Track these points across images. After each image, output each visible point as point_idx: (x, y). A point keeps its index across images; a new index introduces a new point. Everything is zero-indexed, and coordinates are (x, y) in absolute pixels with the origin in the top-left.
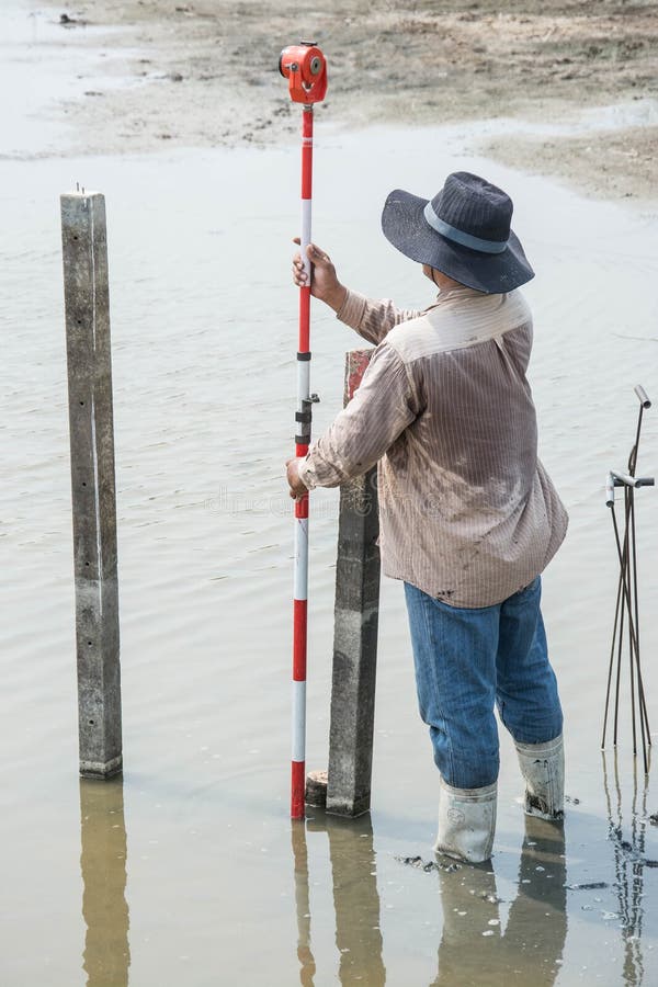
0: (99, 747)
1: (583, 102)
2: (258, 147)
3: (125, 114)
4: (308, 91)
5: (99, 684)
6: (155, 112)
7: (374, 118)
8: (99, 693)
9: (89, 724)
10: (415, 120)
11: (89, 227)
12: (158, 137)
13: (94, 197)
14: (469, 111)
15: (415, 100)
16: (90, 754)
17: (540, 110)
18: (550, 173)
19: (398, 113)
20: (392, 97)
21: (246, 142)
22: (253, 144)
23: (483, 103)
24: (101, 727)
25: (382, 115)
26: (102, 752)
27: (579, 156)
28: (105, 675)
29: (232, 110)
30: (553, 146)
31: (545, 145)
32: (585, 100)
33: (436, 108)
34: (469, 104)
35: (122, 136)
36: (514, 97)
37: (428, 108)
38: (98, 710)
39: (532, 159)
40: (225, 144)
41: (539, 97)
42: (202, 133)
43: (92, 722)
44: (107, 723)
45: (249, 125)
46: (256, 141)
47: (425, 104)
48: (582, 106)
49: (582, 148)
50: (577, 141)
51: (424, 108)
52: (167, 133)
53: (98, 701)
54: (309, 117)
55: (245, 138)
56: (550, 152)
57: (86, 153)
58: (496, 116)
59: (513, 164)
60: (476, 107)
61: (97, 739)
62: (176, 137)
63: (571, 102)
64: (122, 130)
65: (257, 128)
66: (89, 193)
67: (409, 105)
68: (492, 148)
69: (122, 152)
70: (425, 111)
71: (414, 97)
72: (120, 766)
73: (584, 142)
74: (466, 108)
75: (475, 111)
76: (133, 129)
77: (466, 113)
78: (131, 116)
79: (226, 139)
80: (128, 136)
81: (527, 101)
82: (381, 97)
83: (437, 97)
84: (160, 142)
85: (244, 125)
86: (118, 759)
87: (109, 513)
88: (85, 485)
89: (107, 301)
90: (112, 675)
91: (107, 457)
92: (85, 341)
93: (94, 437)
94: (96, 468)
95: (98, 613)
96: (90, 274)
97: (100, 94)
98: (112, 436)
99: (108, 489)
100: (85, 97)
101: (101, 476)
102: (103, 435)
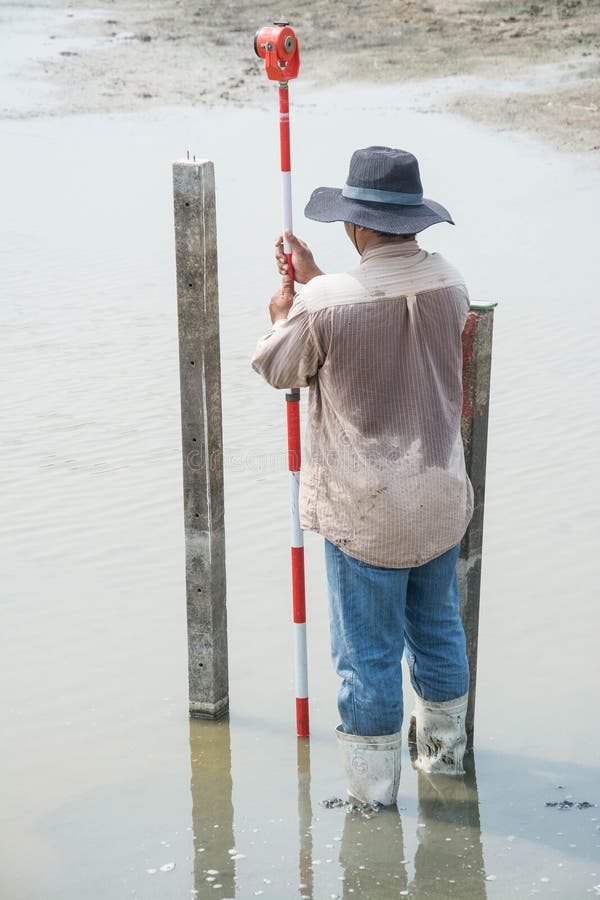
1: (535, 59)
2: (235, 105)
3: (103, 73)
4: (283, 69)
5: (209, 629)
6: (131, 72)
7: (341, 76)
10: (380, 78)
11: (200, 194)
12: (139, 96)
14: (429, 68)
15: (376, 59)
16: (200, 695)
17: (497, 68)
18: (517, 128)
19: (361, 72)
20: (353, 56)
21: (224, 101)
22: (231, 103)
23: (441, 61)
25: (347, 73)
27: (542, 111)
28: (214, 619)
29: (205, 69)
30: (515, 102)
31: (508, 101)
32: (537, 56)
33: (398, 66)
34: (428, 62)
35: (104, 95)
36: (469, 55)
37: (390, 66)
39: (498, 115)
40: (204, 102)
41: (493, 55)
42: (181, 93)
43: (201, 665)
45: (224, 84)
46: (233, 99)
47: (386, 62)
48: (535, 63)
49: (544, 104)
50: (537, 97)
51: (386, 66)
52: (147, 92)
53: (207, 644)
54: (284, 93)
55: (222, 96)
57: (73, 112)
58: (455, 74)
59: (479, 120)
60: (436, 65)
61: (207, 681)
62: (156, 96)
63: (524, 59)
64: (104, 90)
65: (232, 87)
67: (372, 63)
68: (458, 104)
69: (108, 111)
70: (388, 69)
71: (373, 56)
73: (544, 96)
74: (426, 66)
75: (435, 69)
76: (114, 88)
77: (427, 71)
78: (109, 75)
79: (204, 98)
80: (110, 95)
81: (482, 58)
82: (345, 56)
83: (397, 56)
84: (141, 101)
85: (219, 85)
87: (217, 467)
88: (195, 440)
89: (216, 264)
90: (220, 619)
91: (216, 414)
92: (196, 303)
93: (204, 395)
94: (206, 424)
95: (208, 562)
96: (201, 238)
97: (75, 54)
98: (220, 394)
99: (216, 444)
100: (61, 57)
101: (210, 432)
102: (212, 393)
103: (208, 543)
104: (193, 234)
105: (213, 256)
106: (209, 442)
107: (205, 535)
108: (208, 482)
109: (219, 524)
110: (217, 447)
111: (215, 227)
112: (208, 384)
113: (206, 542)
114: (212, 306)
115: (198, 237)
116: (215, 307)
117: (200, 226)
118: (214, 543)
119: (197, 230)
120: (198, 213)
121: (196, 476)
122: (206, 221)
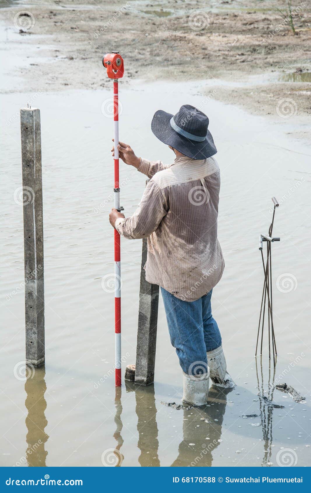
0: (35, 353)
1: (250, 72)
2: (107, 90)
3: (48, 74)
4: (116, 73)
5: (35, 326)
6: (61, 74)
7: (158, 78)
8: (35, 329)
9: (30, 343)
10: (176, 79)
11: (33, 124)
12: (63, 84)
13: (35, 110)
14: (200, 75)
15: (176, 70)
16: (31, 357)
17: (231, 76)
18: (235, 104)
19: (169, 76)
20: (166, 69)
21: (102, 87)
22: (105, 88)
23: (205, 72)
24: (36, 344)
25: (161, 77)
26: (36, 355)
27: (248, 96)
28: (38, 321)
29: (96, 73)
30: (236, 91)
31: (233, 91)
32: (250, 71)
33: (185, 74)
34: (200, 72)
35: (47, 83)
36: (219, 70)
37: (182, 73)
38: (34, 337)
39: (227, 97)
40: (92, 88)
41: (231, 70)
42: (82, 83)
43: (31, 342)
44: (38, 342)
45: (103, 80)
46: (106, 87)
47: (180, 72)
48: (249, 74)
49: (249, 93)
50: (247, 90)
51: (180, 74)
52: (67, 83)
53: (34, 333)
54: (116, 85)
55: (101, 85)
56: (235, 94)
57: (30, 91)
58: (211, 78)
59: (218, 100)
60: (203, 74)
61: (34, 350)
62: (71, 85)
63: (245, 73)
64: (47, 81)
65: (107, 81)
66: (33, 109)
67: (174, 72)
68: (210, 92)
69: (47, 90)
70: (180, 75)
71: (175, 69)
72: (44, 362)
73: (250, 89)
74: (198, 74)
75: (202, 76)
76: (52, 81)
77: (199, 76)
78: (50, 75)
79: (93, 86)
80: (49, 84)
81: (225, 71)
82: (161, 69)
83: (186, 69)
84: (64, 86)
85: (101, 80)
86: (43, 359)
87: (41, 250)
88: (30, 237)
89: (41, 156)
90: (41, 321)
91: (40, 226)
92: (31, 174)
93: (34, 217)
94: (35, 230)
95: (35, 294)
96: (33, 144)
97: (37, 65)
98: (42, 216)
99: (40, 240)
100: (30, 66)
101: (37, 234)
102: (38, 216)
103: (36, 285)
104: (29, 142)
105: (39, 152)
106: (36, 238)
107: (34, 282)
108: (35, 257)
109: (41, 277)
110: (40, 241)
111: (40, 139)
112: (36, 211)
113: (35, 285)
114: (39, 175)
115: (31, 144)
116: (40, 176)
117: (33, 139)
118: (38, 285)
119: (31, 140)
120: (32, 132)
121: (30, 254)
122: (36, 137)
